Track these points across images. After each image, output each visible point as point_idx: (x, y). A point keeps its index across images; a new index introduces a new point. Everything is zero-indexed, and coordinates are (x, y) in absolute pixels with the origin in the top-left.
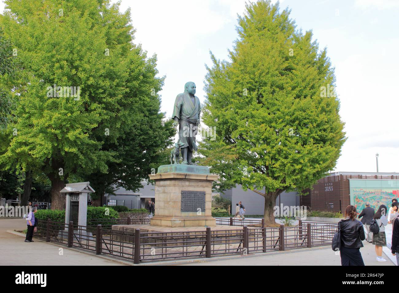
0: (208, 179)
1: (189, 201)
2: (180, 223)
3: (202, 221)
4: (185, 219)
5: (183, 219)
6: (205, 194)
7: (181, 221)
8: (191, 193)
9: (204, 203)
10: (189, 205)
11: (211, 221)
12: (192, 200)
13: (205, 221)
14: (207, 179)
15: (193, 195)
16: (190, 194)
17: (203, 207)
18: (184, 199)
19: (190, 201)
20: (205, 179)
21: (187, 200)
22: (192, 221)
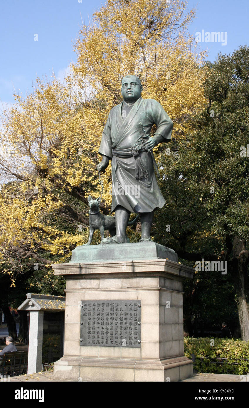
0: (138, 269)
1: (98, 323)
2: (71, 372)
3: (123, 370)
4: (82, 364)
5: (77, 364)
6: (140, 307)
7: (71, 367)
8: (101, 304)
9: (137, 326)
10: (97, 330)
11: (151, 372)
12: (105, 321)
13: (132, 370)
14: (134, 270)
15: (107, 310)
16: (101, 308)
17: (133, 336)
18: (87, 317)
19: (100, 321)
20: (130, 271)
21: (94, 319)
22: (98, 368)
